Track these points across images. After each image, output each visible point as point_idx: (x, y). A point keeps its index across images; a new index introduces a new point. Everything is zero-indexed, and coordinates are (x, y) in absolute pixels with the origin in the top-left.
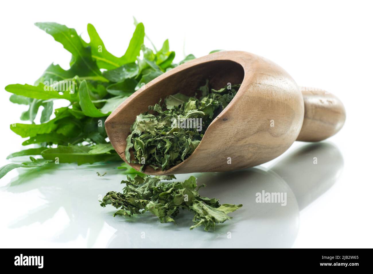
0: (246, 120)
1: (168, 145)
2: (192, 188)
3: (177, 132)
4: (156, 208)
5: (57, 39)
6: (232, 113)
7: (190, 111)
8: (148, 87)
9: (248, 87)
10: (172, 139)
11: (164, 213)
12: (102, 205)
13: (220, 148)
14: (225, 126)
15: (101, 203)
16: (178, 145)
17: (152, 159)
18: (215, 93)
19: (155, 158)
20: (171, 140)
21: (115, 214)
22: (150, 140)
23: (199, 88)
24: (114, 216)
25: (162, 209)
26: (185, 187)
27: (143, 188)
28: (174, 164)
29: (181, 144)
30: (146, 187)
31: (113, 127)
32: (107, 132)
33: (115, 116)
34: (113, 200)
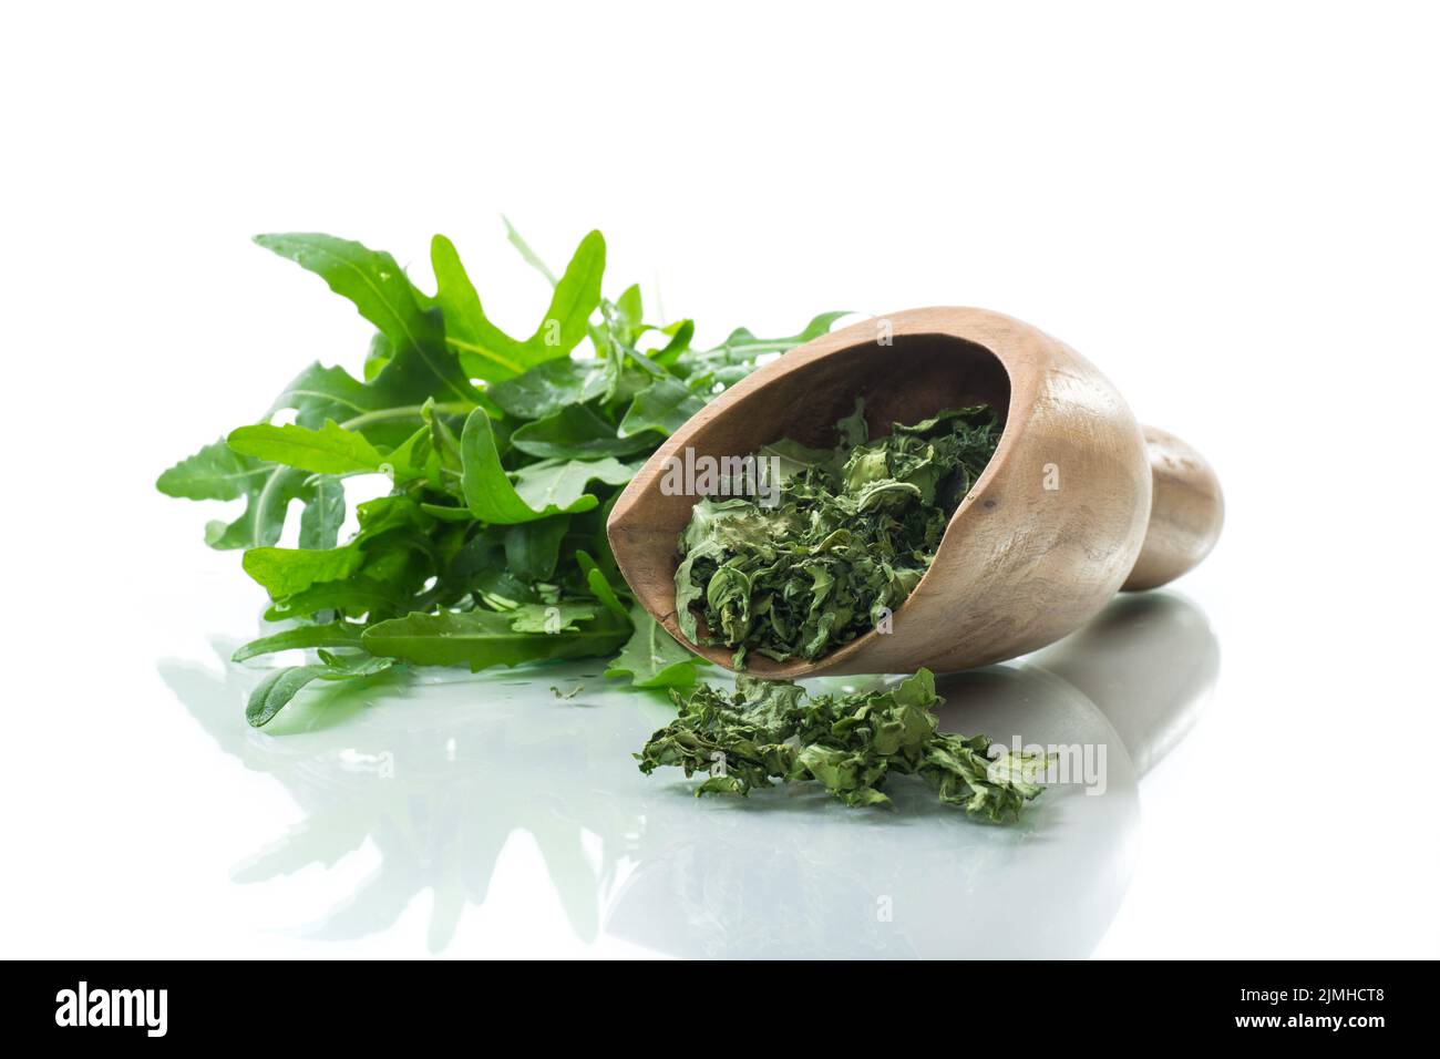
0: (1035, 508)
1: (821, 584)
2: (921, 705)
3: (843, 547)
4: (830, 764)
5: (336, 288)
6: (1005, 484)
7: (872, 483)
8: (708, 420)
9: (1030, 409)
10: (831, 566)
11: (855, 781)
12: (647, 768)
13: (969, 591)
14: (989, 524)
15: (641, 762)
16: (848, 583)
17: (762, 630)
18: (904, 433)
19: (771, 626)
20: (832, 570)
21: (702, 791)
22: (759, 572)
23: (835, 423)
24: (699, 796)
25: (849, 768)
26: (903, 703)
27: (761, 713)
28: (839, 642)
29: (860, 581)
30: (768, 711)
31: (631, 541)
32: (615, 555)
33: (635, 505)
34: (683, 751)
